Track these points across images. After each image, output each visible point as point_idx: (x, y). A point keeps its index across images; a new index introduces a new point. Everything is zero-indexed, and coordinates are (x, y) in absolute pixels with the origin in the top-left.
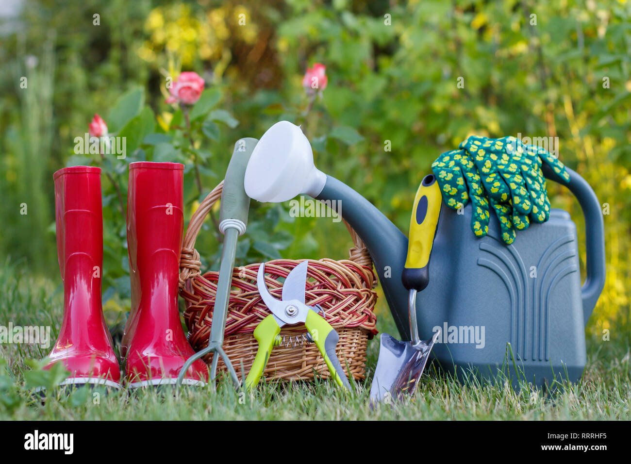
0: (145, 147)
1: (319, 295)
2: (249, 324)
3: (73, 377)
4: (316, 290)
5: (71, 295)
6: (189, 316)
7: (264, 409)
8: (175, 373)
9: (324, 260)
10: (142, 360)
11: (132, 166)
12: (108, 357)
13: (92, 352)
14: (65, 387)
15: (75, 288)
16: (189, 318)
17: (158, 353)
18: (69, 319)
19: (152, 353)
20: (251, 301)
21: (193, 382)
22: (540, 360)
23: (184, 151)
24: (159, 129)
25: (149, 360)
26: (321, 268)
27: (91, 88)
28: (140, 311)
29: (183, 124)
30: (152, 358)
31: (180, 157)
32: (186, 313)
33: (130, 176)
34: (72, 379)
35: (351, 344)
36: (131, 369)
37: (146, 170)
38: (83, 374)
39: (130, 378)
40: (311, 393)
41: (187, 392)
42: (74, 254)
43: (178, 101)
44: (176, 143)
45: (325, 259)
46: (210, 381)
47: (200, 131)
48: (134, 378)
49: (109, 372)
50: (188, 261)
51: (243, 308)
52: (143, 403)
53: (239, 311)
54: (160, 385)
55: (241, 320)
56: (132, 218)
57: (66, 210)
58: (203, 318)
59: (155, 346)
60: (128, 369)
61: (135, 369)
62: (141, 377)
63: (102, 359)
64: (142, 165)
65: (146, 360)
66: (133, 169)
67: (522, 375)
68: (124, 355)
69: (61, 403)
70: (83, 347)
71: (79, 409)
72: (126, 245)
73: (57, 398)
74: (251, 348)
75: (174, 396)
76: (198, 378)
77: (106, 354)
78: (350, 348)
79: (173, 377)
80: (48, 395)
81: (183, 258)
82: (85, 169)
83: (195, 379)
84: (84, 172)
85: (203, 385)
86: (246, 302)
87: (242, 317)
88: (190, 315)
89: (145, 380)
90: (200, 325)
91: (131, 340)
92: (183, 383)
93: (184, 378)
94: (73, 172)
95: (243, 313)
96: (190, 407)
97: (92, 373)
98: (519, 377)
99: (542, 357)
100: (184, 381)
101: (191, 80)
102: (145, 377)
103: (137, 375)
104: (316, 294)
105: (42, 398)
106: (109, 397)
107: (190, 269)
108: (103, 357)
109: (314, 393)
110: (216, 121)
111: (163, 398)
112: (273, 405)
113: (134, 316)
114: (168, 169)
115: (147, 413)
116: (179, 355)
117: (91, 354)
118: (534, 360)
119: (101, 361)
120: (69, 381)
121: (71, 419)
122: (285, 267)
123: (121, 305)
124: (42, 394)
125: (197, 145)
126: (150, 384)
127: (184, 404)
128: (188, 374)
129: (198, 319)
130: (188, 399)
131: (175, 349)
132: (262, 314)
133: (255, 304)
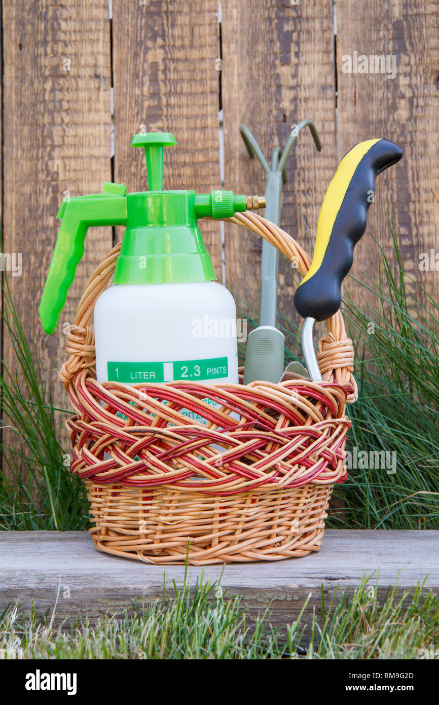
1: (245, 439)
2: (137, 474)
4: (239, 432)
9: (256, 385)
20: (140, 441)
26: (249, 397)
35: (297, 504)
45: (258, 382)
50: (78, 345)
51: (130, 447)
53: (124, 451)
55: (125, 466)
74: (140, 508)
78: (295, 511)
86: (133, 441)
87: (128, 462)
95: (129, 455)
104: (239, 439)
107: (81, 357)
122: (192, 395)
132: (154, 464)
133: (146, 446)
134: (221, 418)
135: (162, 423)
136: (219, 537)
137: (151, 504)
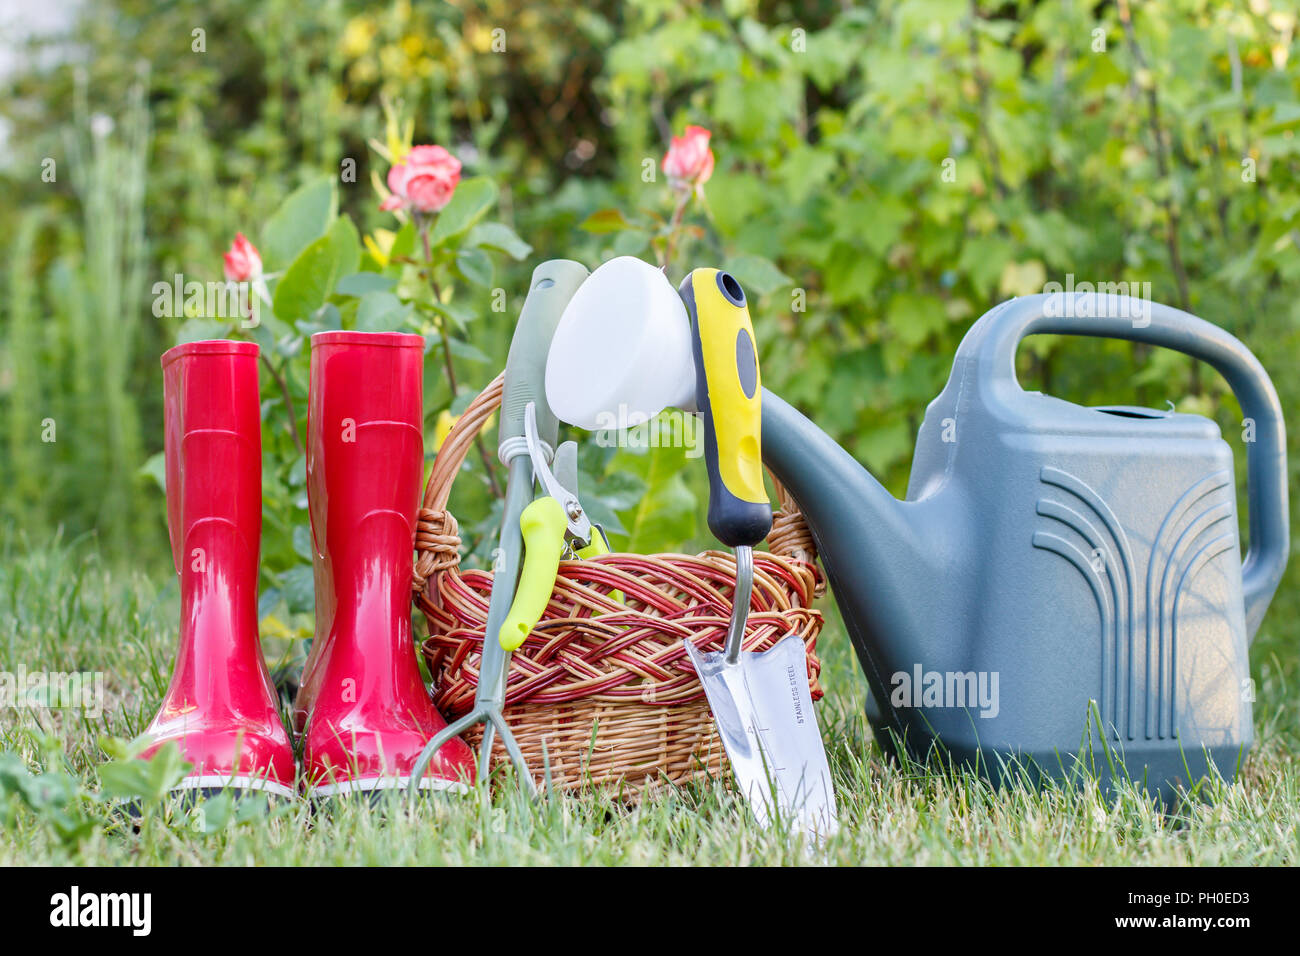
0: (339, 300)
1: (696, 628)
2: (551, 685)
3: (197, 774)
4: (689, 618)
5: (196, 604)
6: (432, 655)
7: (590, 840)
8: (406, 766)
9: (708, 555)
10: (339, 740)
11: (318, 341)
12: (268, 732)
13: (236, 722)
14: (181, 797)
15: (204, 591)
16: (433, 659)
17: (370, 725)
18: (190, 655)
19: (359, 724)
20: (555, 640)
21: (443, 784)
22: (1161, 738)
23: (420, 309)
24: (369, 264)
25: (354, 737)
26: (701, 572)
27: (226, 180)
28: (334, 638)
29: (418, 254)
30: (359, 735)
31: (412, 320)
32: (427, 648)
33: (314, 361)
34: (196, 778)
36: (317, 758)
37: (346, 349)
38: (219, 769)
39: (313, 777)
40: (687, 807)
41: (432, 805)
42: (201, 520)
43: (407, 206)
44: (404, 292)
46: (479, 782)
47: (453, 267)
48: (323, 776)
49: (271, 764)
50: (433, 536)
51: (538, 650)
52: (341, 830)
53: (530, 657)
54: (377, 791)
55: (534, 677)
56: (317, 448)
57: (188, 429)
58: (459, 665)
59: (365, 710)
60: (309, 758)
61: (325, 759)
62: (338, 774)
63: (258, 737)
64: (338, 337)
65: (346, 740)
66: (319, 345)
67: (1119, 766)
68: (300, 728)
69: (172, 827)
70: (218, 713)
71: (210, 842)
72: (303, 503)
73: (164, 820)
74: (556, 734)
75: (407, 814)
76: (454, 777)
77: (265, 727)
79: (402, 775)
80: (148, 811)
81: (421, 530)
82: (226, 346)
83: (447, 778)
84: (225, 352)
85: (464, 790)
86: (546, 640)
87: (537, 671)
88: (435, 652)
89: (345, 780)
90: (453, 677)
91: (314, 698)
92: (421, 787)
93: (425, 776)
94: (202, 352)
95: (538, 662)
96: (438, 837)
97: (237, 767)
98: (1114, 770)
99: (1165, 732)
100: (425, 783)
101: (433, 163)
102: (347, 774)
103: (329, 770)
104: (690, 627)
105: (134, 819)
106: (270, 816)
107: (437, 554)
108: (260, 734)
109: (693, 806)
110: (484, 246)
111: (383, 816)
112: (608, 830)
113: (321, 648)
114: (389, 345)
115: (351, 849)
116: (416, 730)
117: (236, 727)
118: (1148, 739)
119: (256, 742)
120: (190, 783)
121: (194, 863)
122: (627, 571)
123: (292, 627)
124: (134, 810)
125: (447, 295)
126: (355, 789)
127: (428, 829)
128: (433, 769)
129: (450, 663)
130: (434, 818)
131: (405, 716)
132: (577, 667)
133: (564, 645)
134: (665, 601)
135: (585, 611)
136: (668, 765)
137: (570, 728)
